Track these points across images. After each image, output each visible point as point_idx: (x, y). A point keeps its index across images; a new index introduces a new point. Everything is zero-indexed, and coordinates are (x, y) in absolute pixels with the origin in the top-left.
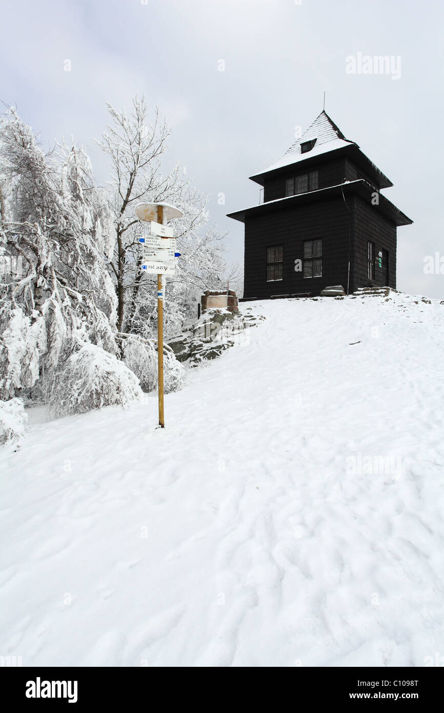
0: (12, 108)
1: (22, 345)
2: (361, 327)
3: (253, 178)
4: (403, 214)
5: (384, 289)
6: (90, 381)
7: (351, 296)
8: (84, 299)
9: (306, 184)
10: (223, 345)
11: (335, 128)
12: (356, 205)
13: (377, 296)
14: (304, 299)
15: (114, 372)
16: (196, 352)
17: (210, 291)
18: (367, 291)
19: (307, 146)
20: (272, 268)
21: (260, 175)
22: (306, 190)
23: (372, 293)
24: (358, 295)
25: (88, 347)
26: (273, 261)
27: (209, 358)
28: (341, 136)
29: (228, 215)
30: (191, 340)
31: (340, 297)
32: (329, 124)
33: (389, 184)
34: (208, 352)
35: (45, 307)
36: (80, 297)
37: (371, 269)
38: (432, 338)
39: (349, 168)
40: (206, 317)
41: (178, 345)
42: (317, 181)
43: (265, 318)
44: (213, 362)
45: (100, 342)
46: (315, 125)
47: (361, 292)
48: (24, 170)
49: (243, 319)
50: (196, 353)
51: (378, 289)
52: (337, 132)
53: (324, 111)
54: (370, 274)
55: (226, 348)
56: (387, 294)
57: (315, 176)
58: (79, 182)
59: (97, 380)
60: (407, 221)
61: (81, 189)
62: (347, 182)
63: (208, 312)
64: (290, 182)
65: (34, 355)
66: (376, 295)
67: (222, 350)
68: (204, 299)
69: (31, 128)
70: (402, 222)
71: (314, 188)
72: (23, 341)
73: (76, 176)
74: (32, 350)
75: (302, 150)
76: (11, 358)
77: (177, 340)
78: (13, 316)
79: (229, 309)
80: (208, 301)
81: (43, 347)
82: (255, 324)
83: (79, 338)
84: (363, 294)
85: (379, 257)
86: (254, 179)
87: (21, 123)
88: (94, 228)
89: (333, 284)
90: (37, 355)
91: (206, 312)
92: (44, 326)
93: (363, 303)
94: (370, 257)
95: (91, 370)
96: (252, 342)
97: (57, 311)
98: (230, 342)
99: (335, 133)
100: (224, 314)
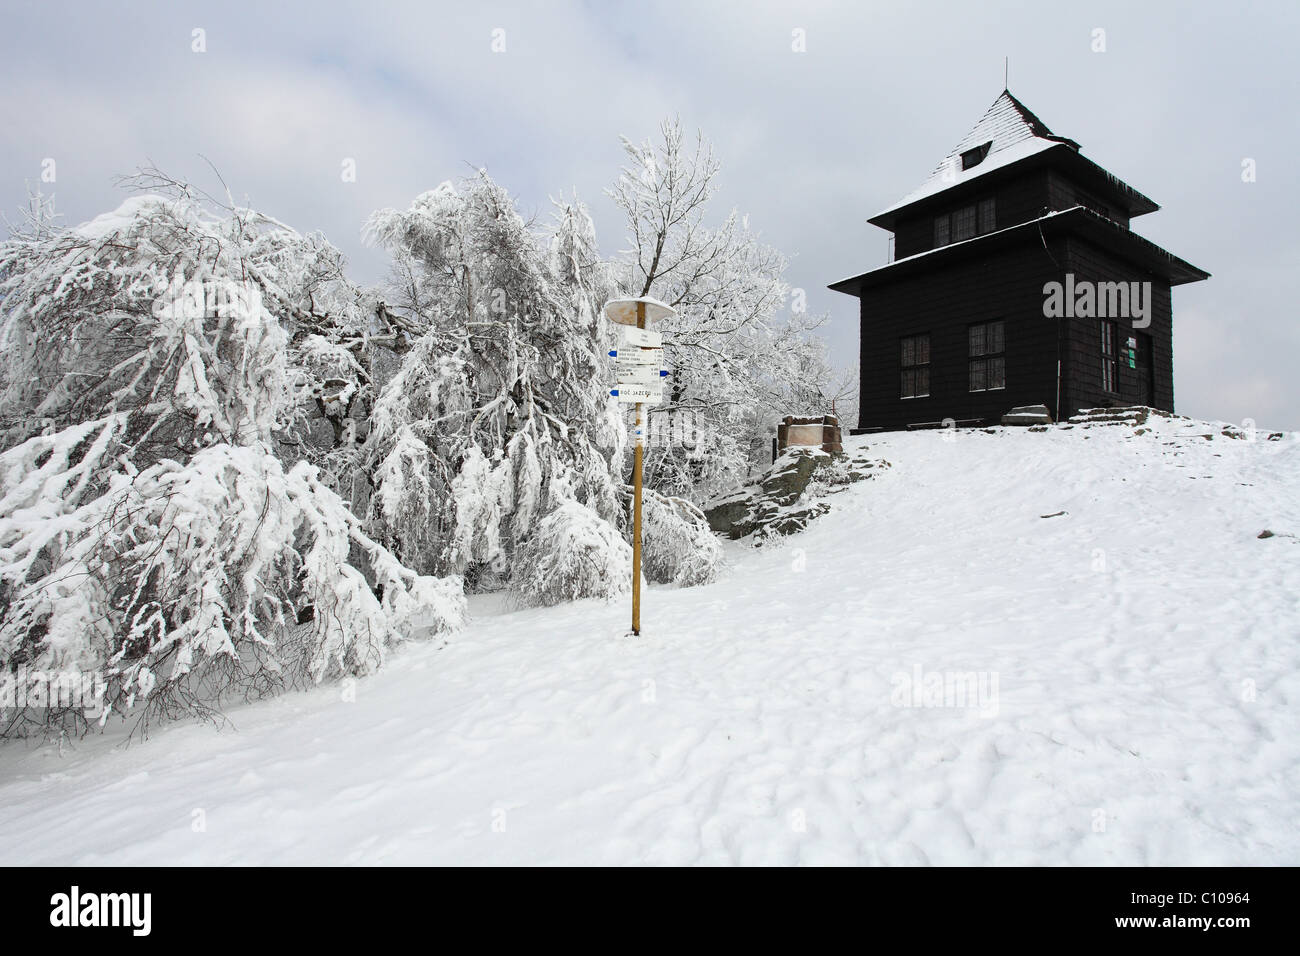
0: (482, 170)
1: (476, 500)
2: (1072, 486)
3: (875, 221)
4: (1182, 262)
5: (1136, 410)
6: (561, 559)
7: (1064, 424)
8: (571, 433)
9: (972, 224)
10: (810, 511)
11: (1028, 116)
12: (1070, 253)
13: (1117, 424)
14: (969, 430)
15: (598, 547)
16: (764, 521)
17: (794, 416)
18: (1098, 416)
19: (973, 157)
20: (911, 375)
21: (886, 214)
22: (973, 234)
23: (1107, 419)
24: (1079, 422)
25: (571, 506)
26: (911, 362)
27: (783, 532)
28: (1040, 130)
29: (831, 287)
30: (759, 500)
31: (1040, 427)
32: (1014, 112)
33: (1149, 207)
34: (784, 522)
35: (513, 444)
36: (564, 429)
37: (1110, 373)
38: (1219, 510)
39: (1055, 186)
40: (785, 460)
41: (738, 508)
42: (993, 216)
43: (889, 465)
44: (789, 539)
45: (592, 500)
46: (990, 117)
47: (1085, 417)
48: (497, 248)
49: (850, 466)
50: (765, 523)
51: (1122, 411)
52: (1031, 125)
53: (1006, 92)
54: (1107, 382)
55: (815, 515)
56: (1141, 420)
57: (989, 208)
58: (575, 257)
59: (569, 557)
60: (1193, 274)
61: (577, 267)
62: (1051, 214)
63: (789, 453)
64: (943, 223)
65: (493, 514)
66: (1116, 422)
67: (807, 519)
68: (782, 431)
69: (506, 192)
70: (1183, 278)
71: (987, 229)
72: (478, 493)
73: (571, 248)
74: (490, 508)
75: (964, 164)
76: (460, 518)
77: (734, 499)
78: (468, 456)
79: (825, 449)
80: (789, 434)
81: (508, 504)
82: (870, 476)
83: (559, 493)
84: (1089, 420)
85: (1128, 348)
86: (877, 221)
87: (492, 188)
88: (595, 323)
89: (1026, 401)
90: (497, 516)
91: (785, 452)
92: (510, 473)
93: (1086, 438)
94: (1106, 348)
95: (564, 542)
96: (861, 507)
97: (530, 451)
98: (822, 505)
99: (1027, 128)
100: (816, 457)
